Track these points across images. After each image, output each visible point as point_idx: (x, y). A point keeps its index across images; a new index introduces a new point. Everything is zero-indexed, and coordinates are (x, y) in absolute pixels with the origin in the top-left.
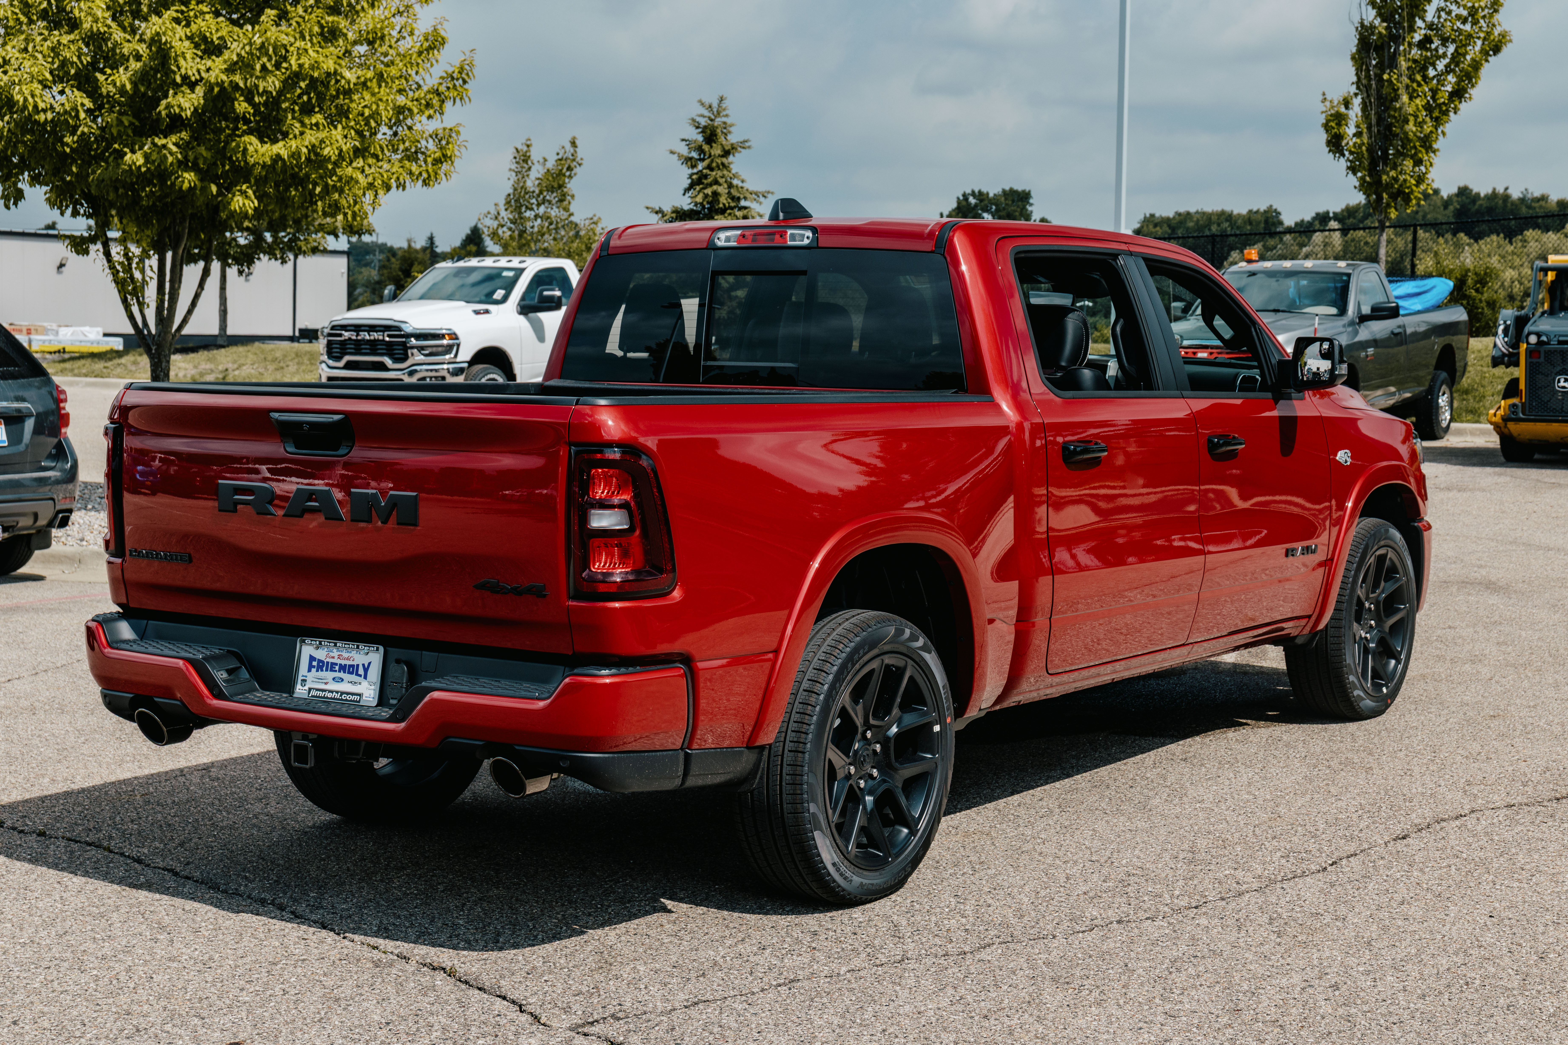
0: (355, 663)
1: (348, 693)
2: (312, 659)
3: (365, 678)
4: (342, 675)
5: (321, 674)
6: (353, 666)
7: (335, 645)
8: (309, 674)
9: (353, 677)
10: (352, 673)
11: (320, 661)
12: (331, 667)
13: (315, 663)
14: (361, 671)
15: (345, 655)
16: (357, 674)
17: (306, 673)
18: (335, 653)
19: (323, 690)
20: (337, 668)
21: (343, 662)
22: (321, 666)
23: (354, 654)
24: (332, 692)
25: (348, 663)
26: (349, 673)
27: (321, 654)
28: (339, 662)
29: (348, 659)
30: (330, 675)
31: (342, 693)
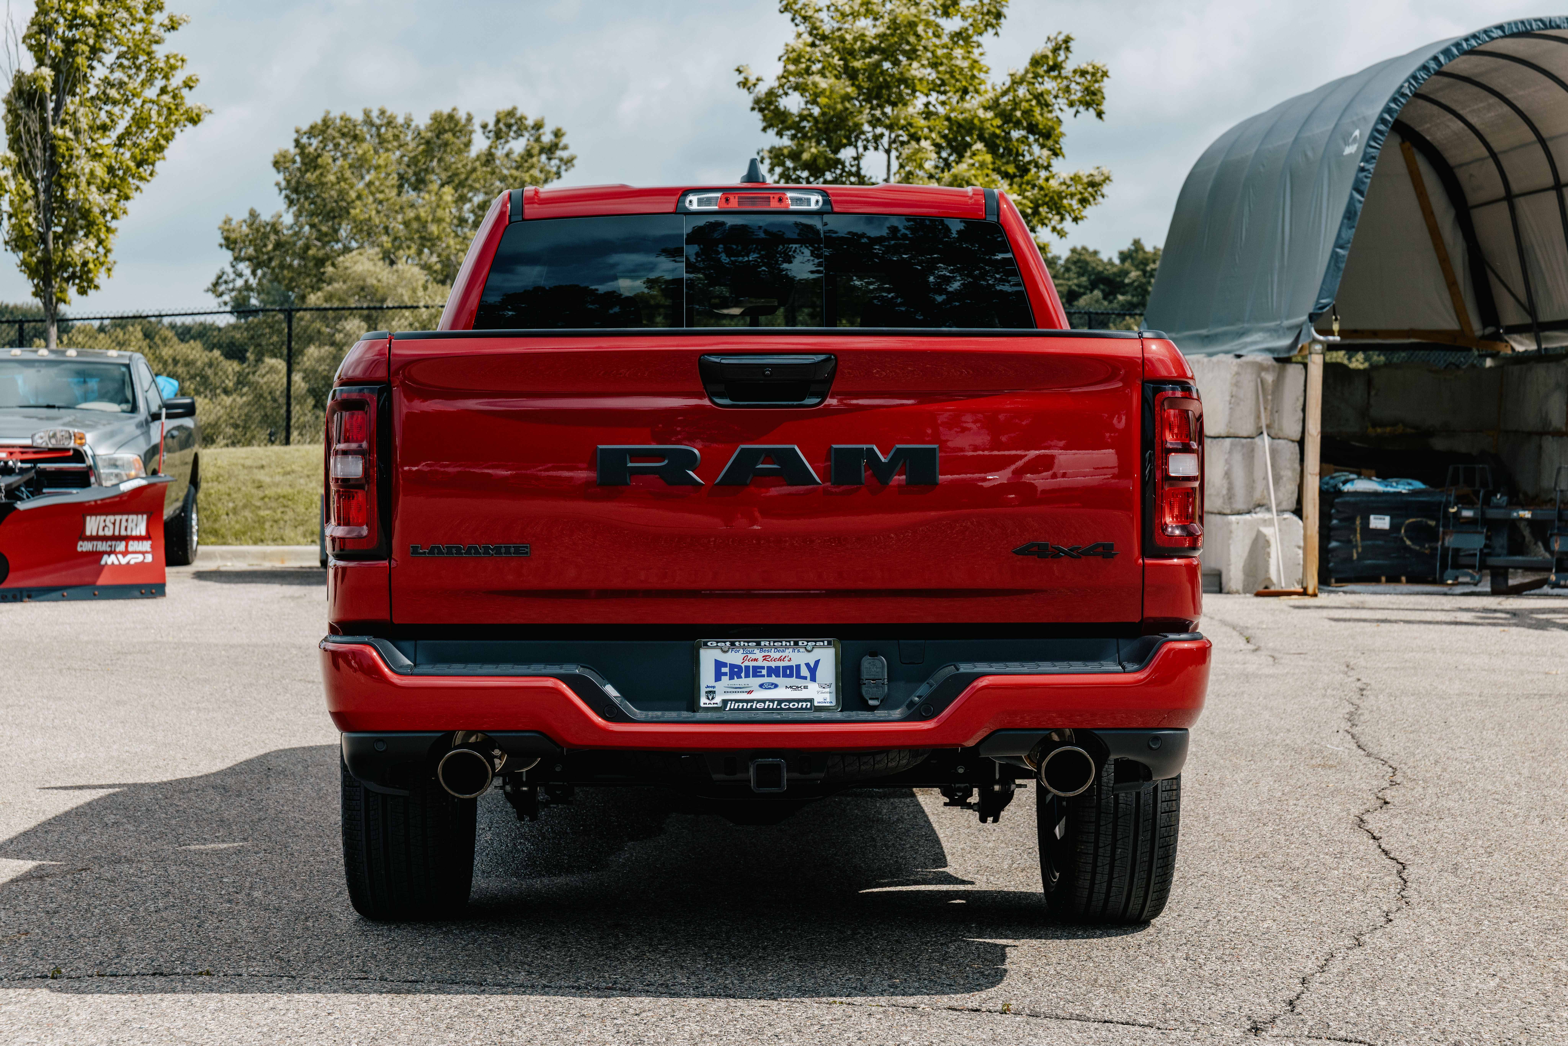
0: (793, 663)
1: (790, 701)
2: (719, 665)
3: (813, 679)
4: (773, 679)
5: (736, 682)
6: (791, 668)
7: (758, 644)
8: (717, 684)
9: (794, 681)
10: (791, 676)
11: (732, 666)
12: (756, 672)
13: (725, 670)
14: (804, 672)
15: (774, 654)
16: (799, 676)
17: (712, 682)
18: (758, 654)
19: (747, 701)
20: (764, 672)
21: (773, 664)
22: (736, 671)
23: (789, 652)
24: (764, 701)
25: (781, 664)
26: (785, 675)
27: (735, 657)
28: (766, 664)
29: (780, 659)
30: (754, 682)
31: (780, 702)
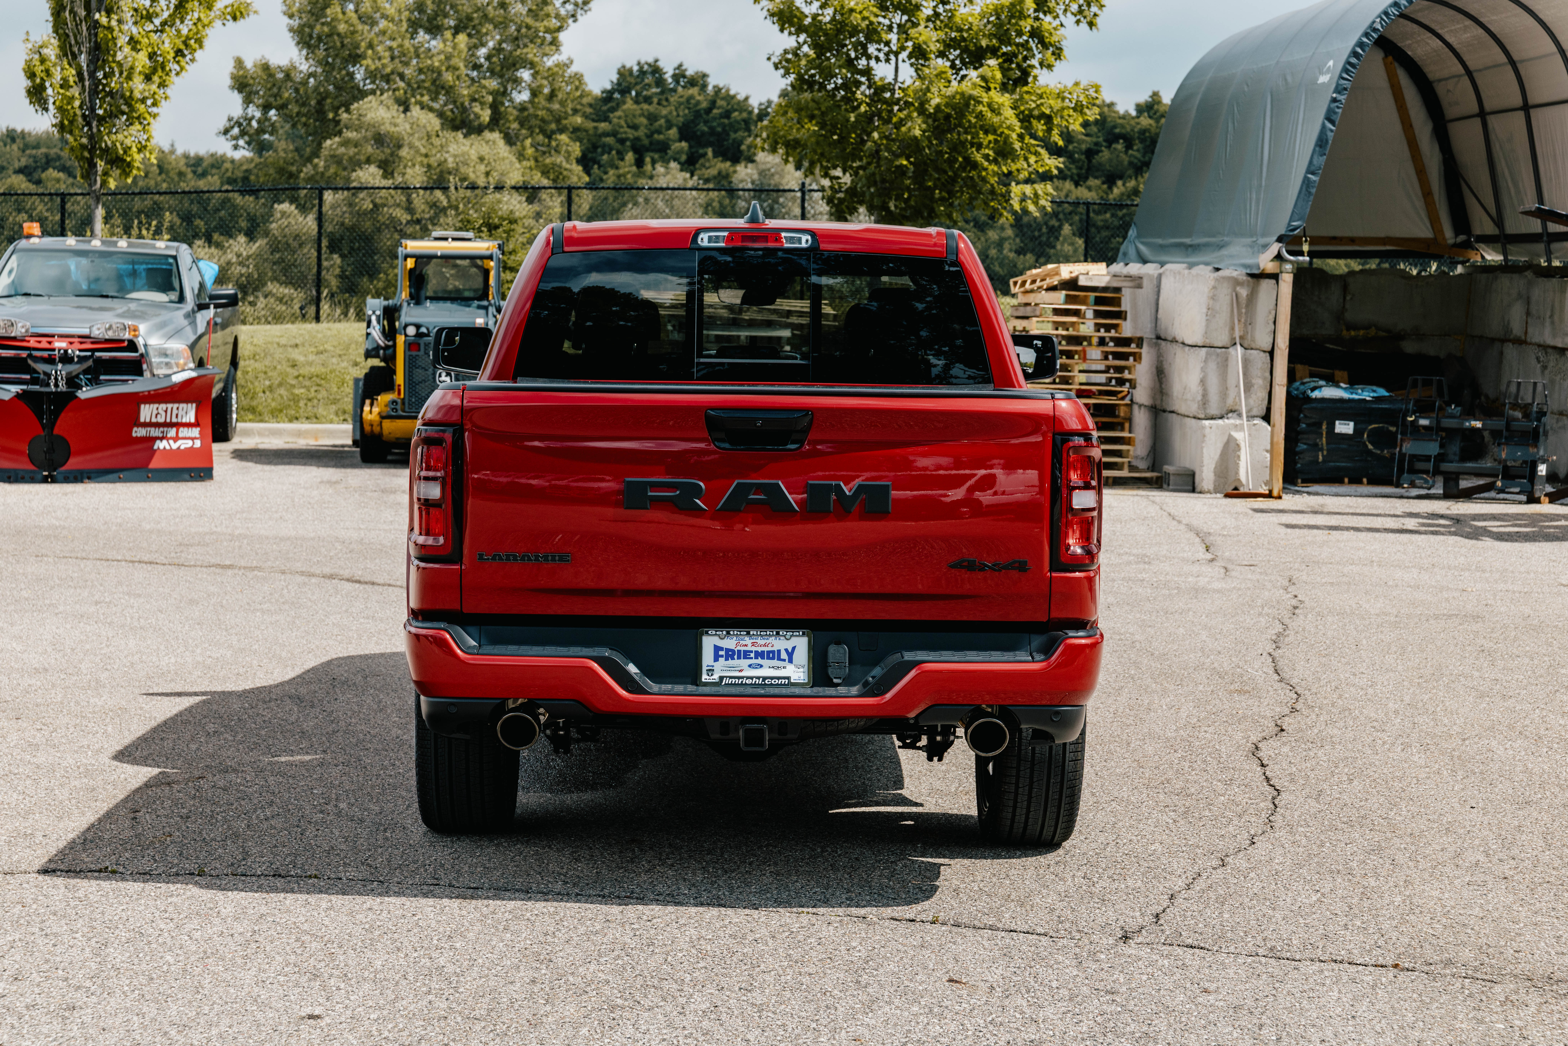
0: (775, 649)
1: (772, 678)
2: (717, 649)
3: (791, 661)
4: (759, 661)
5: (730, 662)
6: (773, 652)
7: (748, 633)
8: (716, 664)
9: (775, 663)
10: (773, 658)
11: (727, 650)
12: (746, 655)
13: (721, 653)
14: (784, 655)
15: (760, 641)
16: (779, 659)
17: (711, 662)
18: (748, 641)
19: (739, 678)
20: (752, 655)
21: (760, 649)
22: (730, 654)
23: (772, 640)
24: (752, 678)
25: (766, 649)
26: (768, 658)
27: (729, 643)
28: (754, 649)
29: (765, 645)
30: (744, 663)
31: (764, 679)
